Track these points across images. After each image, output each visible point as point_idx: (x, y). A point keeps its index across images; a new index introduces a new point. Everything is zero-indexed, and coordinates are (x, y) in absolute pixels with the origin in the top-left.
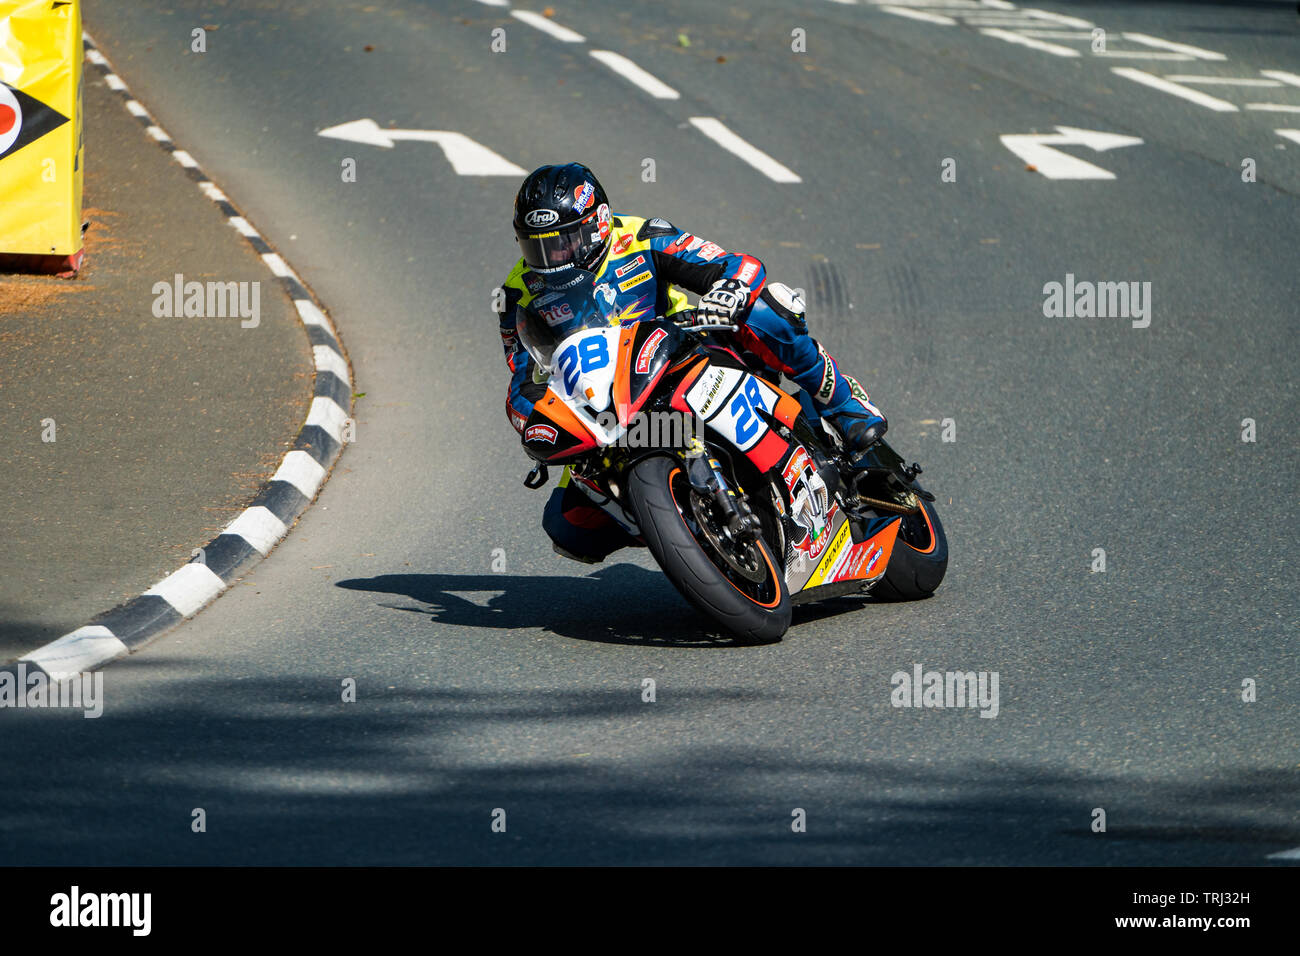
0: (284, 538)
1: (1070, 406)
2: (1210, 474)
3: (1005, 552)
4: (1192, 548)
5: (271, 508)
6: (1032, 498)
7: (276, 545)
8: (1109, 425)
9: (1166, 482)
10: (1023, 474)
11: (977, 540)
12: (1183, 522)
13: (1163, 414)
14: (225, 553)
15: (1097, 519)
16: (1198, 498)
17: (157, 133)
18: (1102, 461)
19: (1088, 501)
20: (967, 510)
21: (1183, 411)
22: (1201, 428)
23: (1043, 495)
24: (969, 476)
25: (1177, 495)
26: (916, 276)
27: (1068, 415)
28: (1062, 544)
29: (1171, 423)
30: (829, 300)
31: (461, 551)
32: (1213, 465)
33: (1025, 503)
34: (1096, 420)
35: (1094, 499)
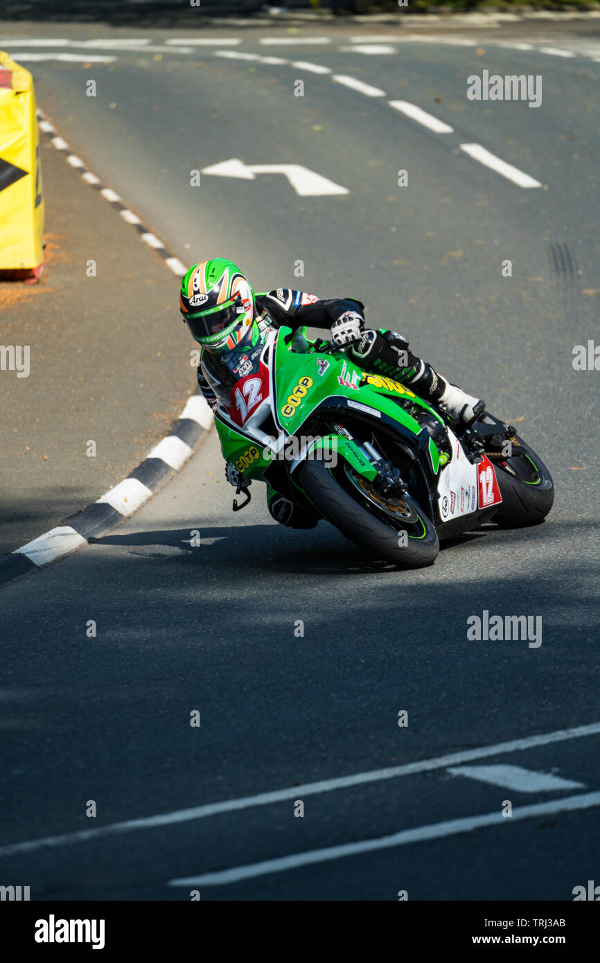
0: (191, 457)
5: (181, 437)
7: (186, 463)
14: (149, 471)
17: (90, 178)
30: (564, 270)
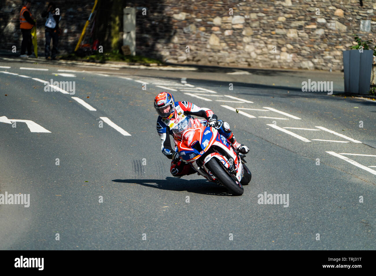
1: (206, 203)
2: (246, 223)
3: (187, 245)
4: (240, 245)
6: (195, 229)
8: (217, 208)
9: (233, 225)
10: (193, 223)
11: (179, 242)
12: (238, 238)
13: (233, 206)
15: (213, 236)
16: (242, 230)
18: (215, 219)
19: (211, 231)
20: (176, 233)
21: (238, 205)
22: (244, 210)
23: (198, 229)
24: (177, 223)
25: (236, 230)
26: (163, 164)
27: (206, 205)
28: (203, 243)
29: (235, 208)
30: (138, 171)
31: (27, 244)
32: (247, 221)
33: (193, 231)
34: (214, 207)
35: (213, 230)
